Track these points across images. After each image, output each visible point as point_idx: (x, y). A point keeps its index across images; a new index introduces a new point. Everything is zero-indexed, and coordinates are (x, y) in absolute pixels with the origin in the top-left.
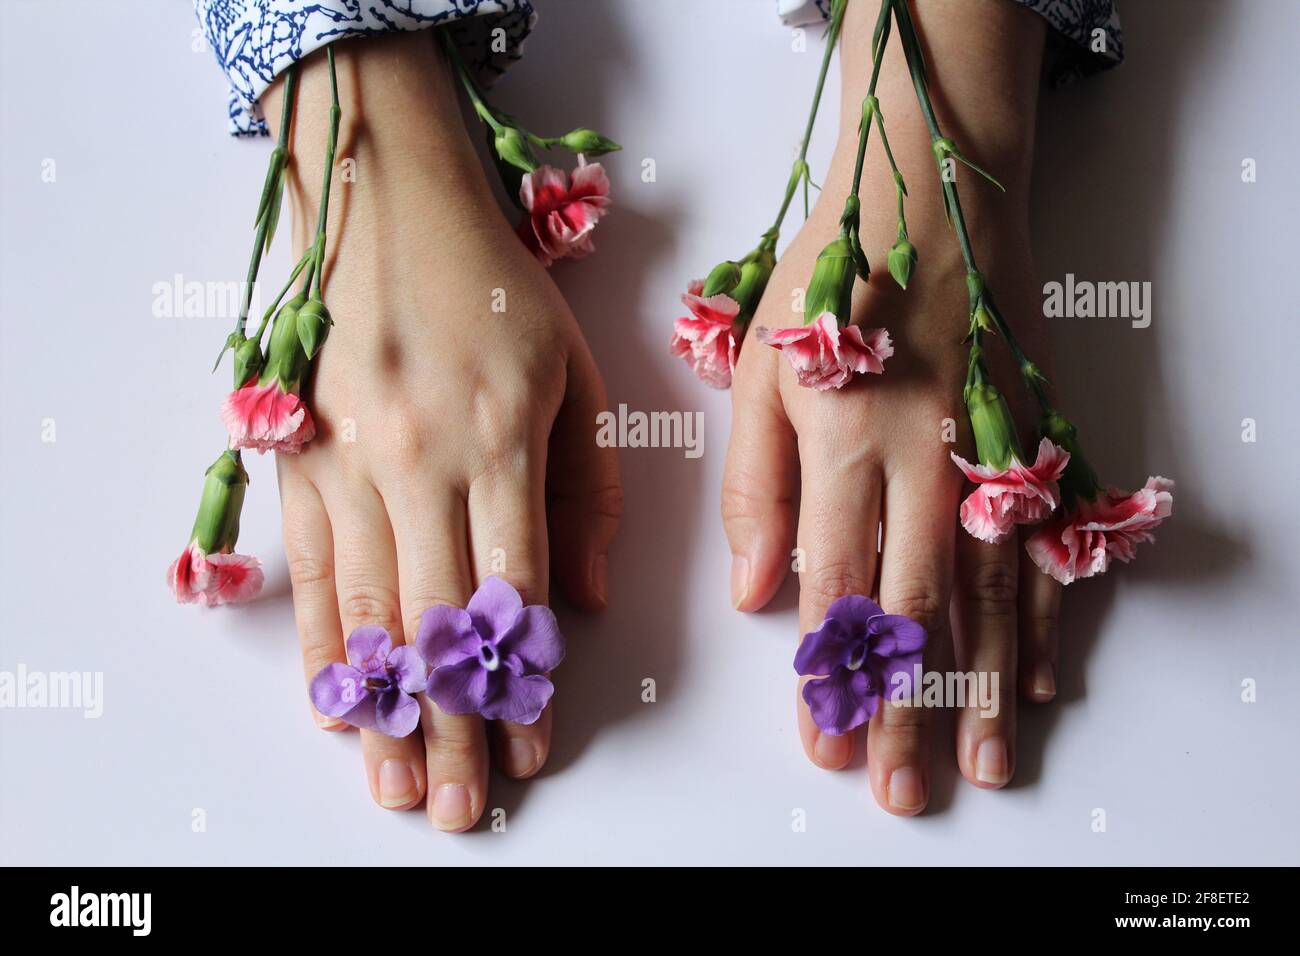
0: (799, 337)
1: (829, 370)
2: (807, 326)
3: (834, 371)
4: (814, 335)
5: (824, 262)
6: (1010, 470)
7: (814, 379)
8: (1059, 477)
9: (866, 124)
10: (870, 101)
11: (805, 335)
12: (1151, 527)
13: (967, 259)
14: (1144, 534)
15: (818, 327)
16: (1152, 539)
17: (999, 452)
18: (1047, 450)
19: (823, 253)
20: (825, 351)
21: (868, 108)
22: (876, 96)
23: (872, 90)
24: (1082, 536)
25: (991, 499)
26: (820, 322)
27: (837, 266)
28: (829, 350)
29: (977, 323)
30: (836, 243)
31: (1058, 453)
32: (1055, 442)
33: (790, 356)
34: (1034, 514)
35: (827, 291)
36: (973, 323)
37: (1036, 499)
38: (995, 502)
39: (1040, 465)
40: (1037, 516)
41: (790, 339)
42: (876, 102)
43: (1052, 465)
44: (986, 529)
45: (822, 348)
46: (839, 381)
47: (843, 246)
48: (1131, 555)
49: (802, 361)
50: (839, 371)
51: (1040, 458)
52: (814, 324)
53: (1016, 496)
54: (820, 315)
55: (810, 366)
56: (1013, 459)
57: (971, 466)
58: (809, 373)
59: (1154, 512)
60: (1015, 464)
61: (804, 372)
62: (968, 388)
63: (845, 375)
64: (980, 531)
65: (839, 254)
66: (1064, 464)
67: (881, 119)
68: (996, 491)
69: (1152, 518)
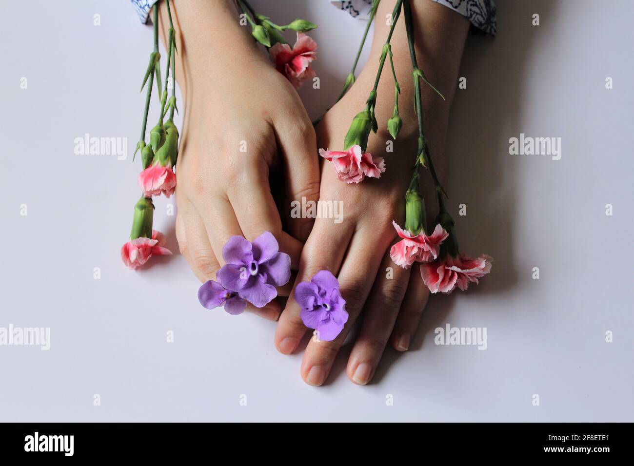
0: (341, 156)
1: (353, 174)
2: (345, 151)
3: (356, 174)
4: (348, 155)
5: (356, 121)
6: (419, 236)
7: (345, 177)
8: (441, 243)
9: (384, 57)
10: (387, 46)
11: (345, 155)
12: (479, 277)
13: (420, 129)
14: (475, 278)
15: (351, 152)
16: (478, 282)
17: (416, 226)
18: (439, 230)
19: (356, 117)
20: (353, 164)
21: (386, 49)
22: (390, 43)
23: (389, 41)
24: (446, 272)
25: (407, 247)
26: (352, 150)
27: (363, 124)
28: (355, 164)
29: (419, 161)
30: (363, 112)
31: (444, 232)
32: (443, 227)
33: (335, 165)
34: (425, 259)
35: (357, 135)
36: (418, 161)
37: (428, 252)
38: (409, 249)
39: (434, 236)
40: (427, 260)
41: (337, 156)
42: (390, 47)
43: (439, 238)
44: (401, 261)
45: (352, 163)
46: (358, 180)
47: (366, 114)
48: (467, 287)
49: (341, 168)
50: (358, 174)
51: (434, 233)
52: (349, 150)
53: (419, 248)
54: (352, 147)
55: (345, 170)
56: (422, 231)
57: (401, 230)
58: (344, 174)
59: (483, 269)
60: (422, 234)
61: (341, 173)
62: (408, 191)
63: (361, 177)
64: (398, 261)
65: (364, 118)
66: (445, 238)
67: (391, 55)
68: (410, 244)
69: (481, 272)
